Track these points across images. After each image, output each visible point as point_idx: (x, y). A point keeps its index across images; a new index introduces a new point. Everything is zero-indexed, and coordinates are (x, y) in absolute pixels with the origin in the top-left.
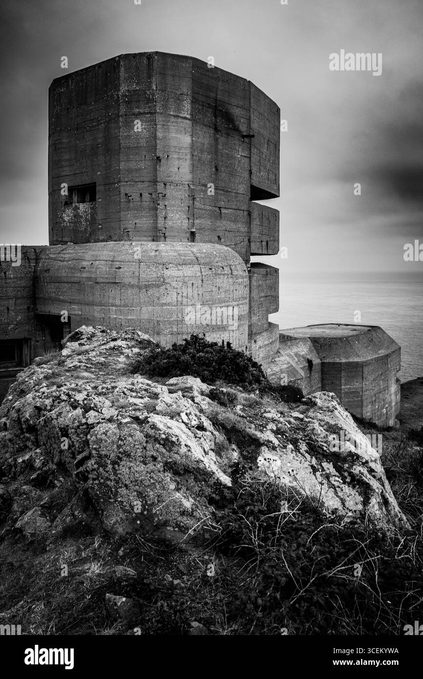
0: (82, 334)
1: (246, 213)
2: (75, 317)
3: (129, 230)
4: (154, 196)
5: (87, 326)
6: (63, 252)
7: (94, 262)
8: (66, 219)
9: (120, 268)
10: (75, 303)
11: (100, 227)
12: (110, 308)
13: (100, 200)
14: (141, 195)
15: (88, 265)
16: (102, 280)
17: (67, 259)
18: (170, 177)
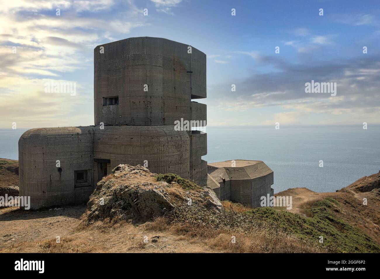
0: (120, 167)
1: (189, 108)
2: (112, 160)
3: (134, 118)
4: (146, 103)
5: (122, 164)
6: (106, 131)
7: (121, 136)
8: (104, 112)
9: (133, 138)
10: (112, 154)
11: (120, 116)
12: (128, 156)
13: (120, 104)
14: (140, 102)
15: (118, 137)
16: (124, 144)
17: (108, 134)
18: (153, 94)
